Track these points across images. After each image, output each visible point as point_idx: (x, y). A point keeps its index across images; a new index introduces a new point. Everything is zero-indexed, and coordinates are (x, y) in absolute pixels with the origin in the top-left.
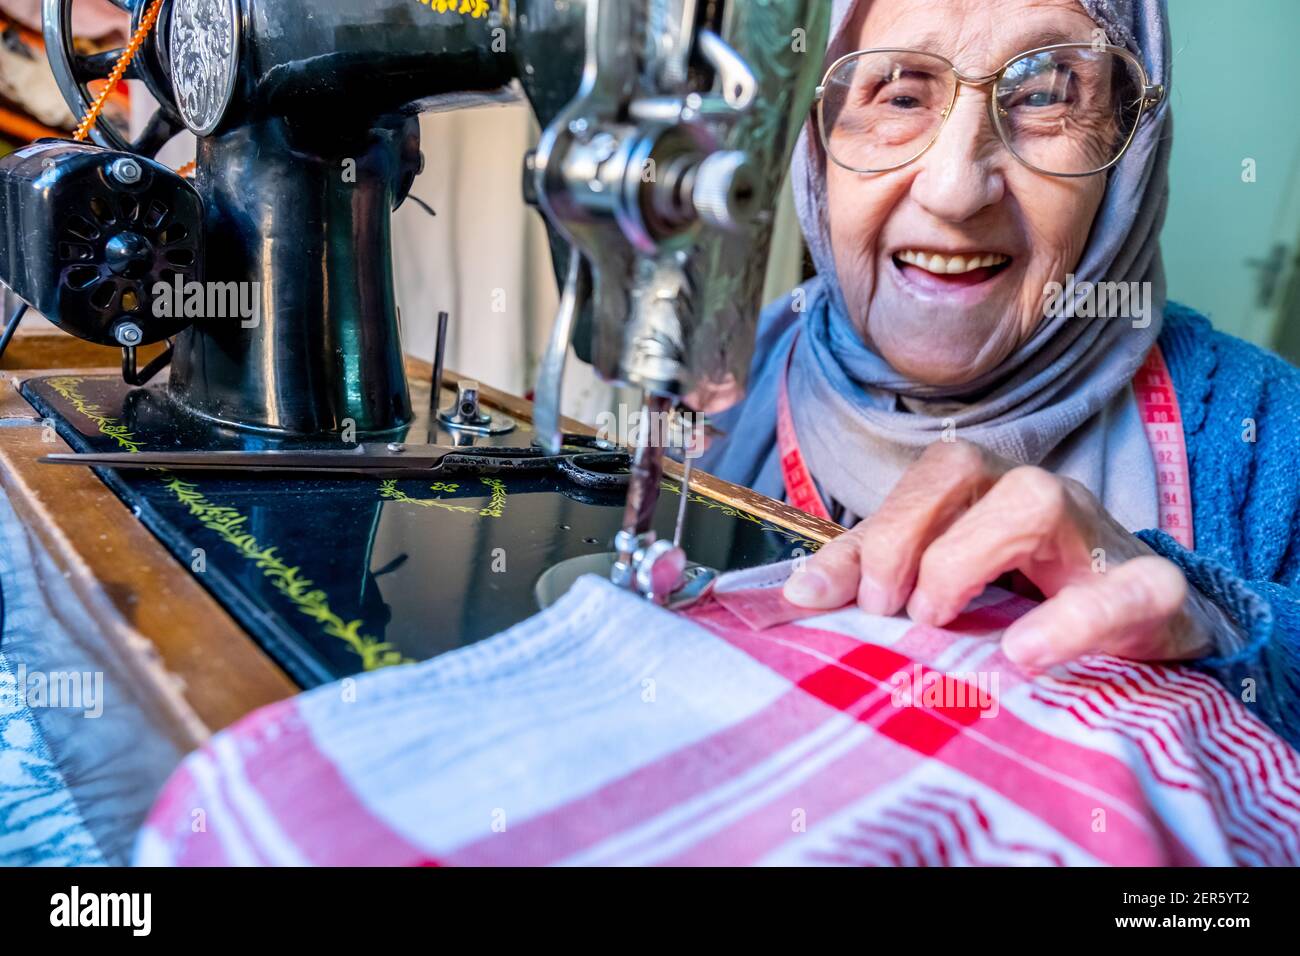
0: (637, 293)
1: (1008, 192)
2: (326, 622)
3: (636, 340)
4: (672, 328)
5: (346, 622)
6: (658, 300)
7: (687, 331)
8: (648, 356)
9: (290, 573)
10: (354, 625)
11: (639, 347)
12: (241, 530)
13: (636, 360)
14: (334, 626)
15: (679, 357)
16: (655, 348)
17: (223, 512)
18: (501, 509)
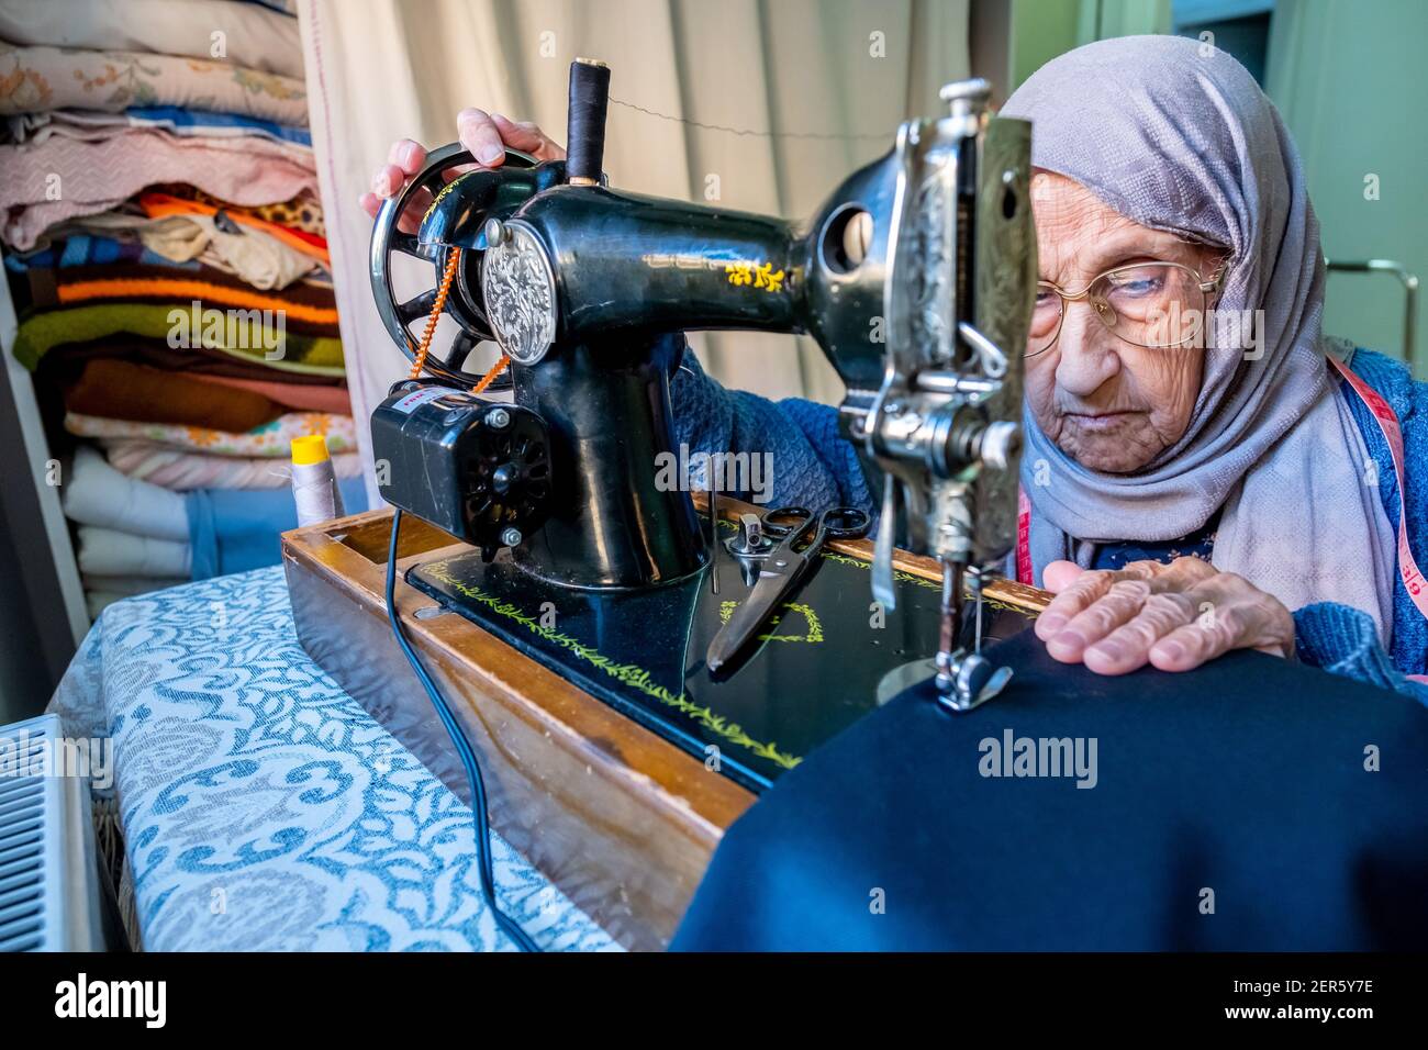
0: (935, 494)
1: (1121, 365)
2: (752, 747)
3: (936, 526)
4: (962, 515)
5: (766, 746)
6: (951, 498)
7: (974, 516)
8: (948, 536)
9: (706, 713)
10: (771, 747)
11: (941, 531)
12: (653, 683)
13: (938, 539)
14: (759, 750)
15: (971, 534)
16: (951, 530)
17: (631, 670)
18: (821, 633)
